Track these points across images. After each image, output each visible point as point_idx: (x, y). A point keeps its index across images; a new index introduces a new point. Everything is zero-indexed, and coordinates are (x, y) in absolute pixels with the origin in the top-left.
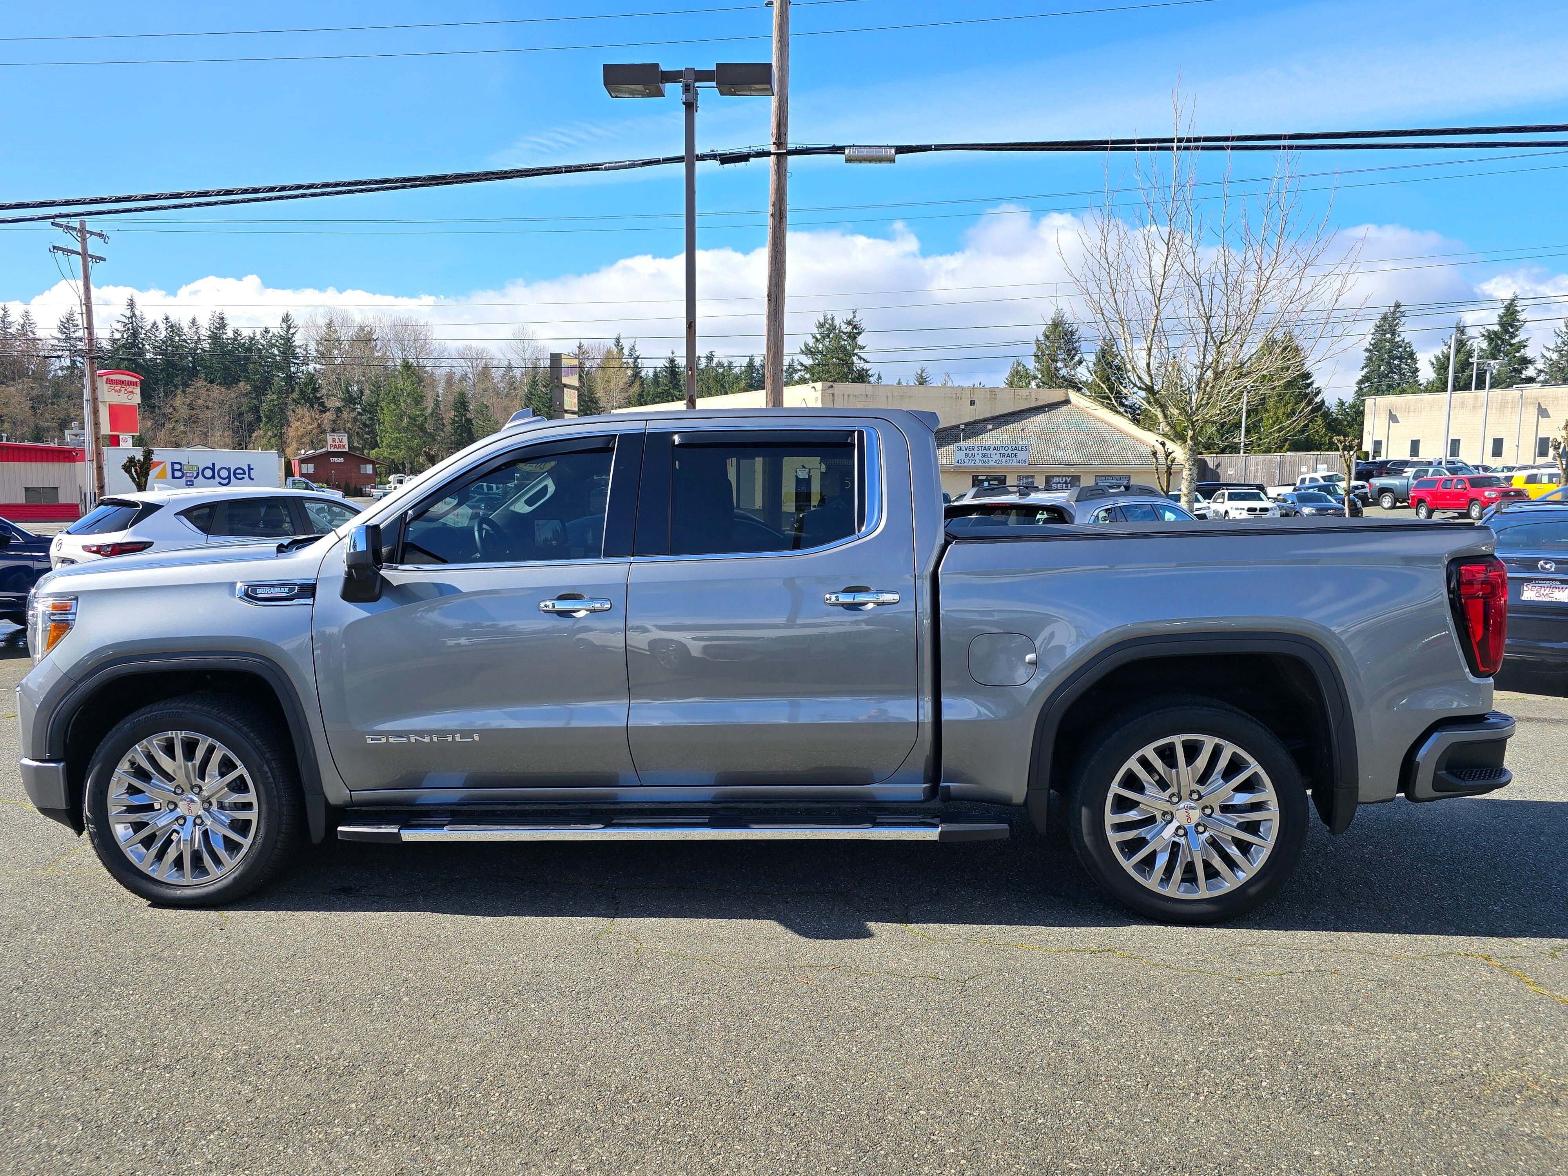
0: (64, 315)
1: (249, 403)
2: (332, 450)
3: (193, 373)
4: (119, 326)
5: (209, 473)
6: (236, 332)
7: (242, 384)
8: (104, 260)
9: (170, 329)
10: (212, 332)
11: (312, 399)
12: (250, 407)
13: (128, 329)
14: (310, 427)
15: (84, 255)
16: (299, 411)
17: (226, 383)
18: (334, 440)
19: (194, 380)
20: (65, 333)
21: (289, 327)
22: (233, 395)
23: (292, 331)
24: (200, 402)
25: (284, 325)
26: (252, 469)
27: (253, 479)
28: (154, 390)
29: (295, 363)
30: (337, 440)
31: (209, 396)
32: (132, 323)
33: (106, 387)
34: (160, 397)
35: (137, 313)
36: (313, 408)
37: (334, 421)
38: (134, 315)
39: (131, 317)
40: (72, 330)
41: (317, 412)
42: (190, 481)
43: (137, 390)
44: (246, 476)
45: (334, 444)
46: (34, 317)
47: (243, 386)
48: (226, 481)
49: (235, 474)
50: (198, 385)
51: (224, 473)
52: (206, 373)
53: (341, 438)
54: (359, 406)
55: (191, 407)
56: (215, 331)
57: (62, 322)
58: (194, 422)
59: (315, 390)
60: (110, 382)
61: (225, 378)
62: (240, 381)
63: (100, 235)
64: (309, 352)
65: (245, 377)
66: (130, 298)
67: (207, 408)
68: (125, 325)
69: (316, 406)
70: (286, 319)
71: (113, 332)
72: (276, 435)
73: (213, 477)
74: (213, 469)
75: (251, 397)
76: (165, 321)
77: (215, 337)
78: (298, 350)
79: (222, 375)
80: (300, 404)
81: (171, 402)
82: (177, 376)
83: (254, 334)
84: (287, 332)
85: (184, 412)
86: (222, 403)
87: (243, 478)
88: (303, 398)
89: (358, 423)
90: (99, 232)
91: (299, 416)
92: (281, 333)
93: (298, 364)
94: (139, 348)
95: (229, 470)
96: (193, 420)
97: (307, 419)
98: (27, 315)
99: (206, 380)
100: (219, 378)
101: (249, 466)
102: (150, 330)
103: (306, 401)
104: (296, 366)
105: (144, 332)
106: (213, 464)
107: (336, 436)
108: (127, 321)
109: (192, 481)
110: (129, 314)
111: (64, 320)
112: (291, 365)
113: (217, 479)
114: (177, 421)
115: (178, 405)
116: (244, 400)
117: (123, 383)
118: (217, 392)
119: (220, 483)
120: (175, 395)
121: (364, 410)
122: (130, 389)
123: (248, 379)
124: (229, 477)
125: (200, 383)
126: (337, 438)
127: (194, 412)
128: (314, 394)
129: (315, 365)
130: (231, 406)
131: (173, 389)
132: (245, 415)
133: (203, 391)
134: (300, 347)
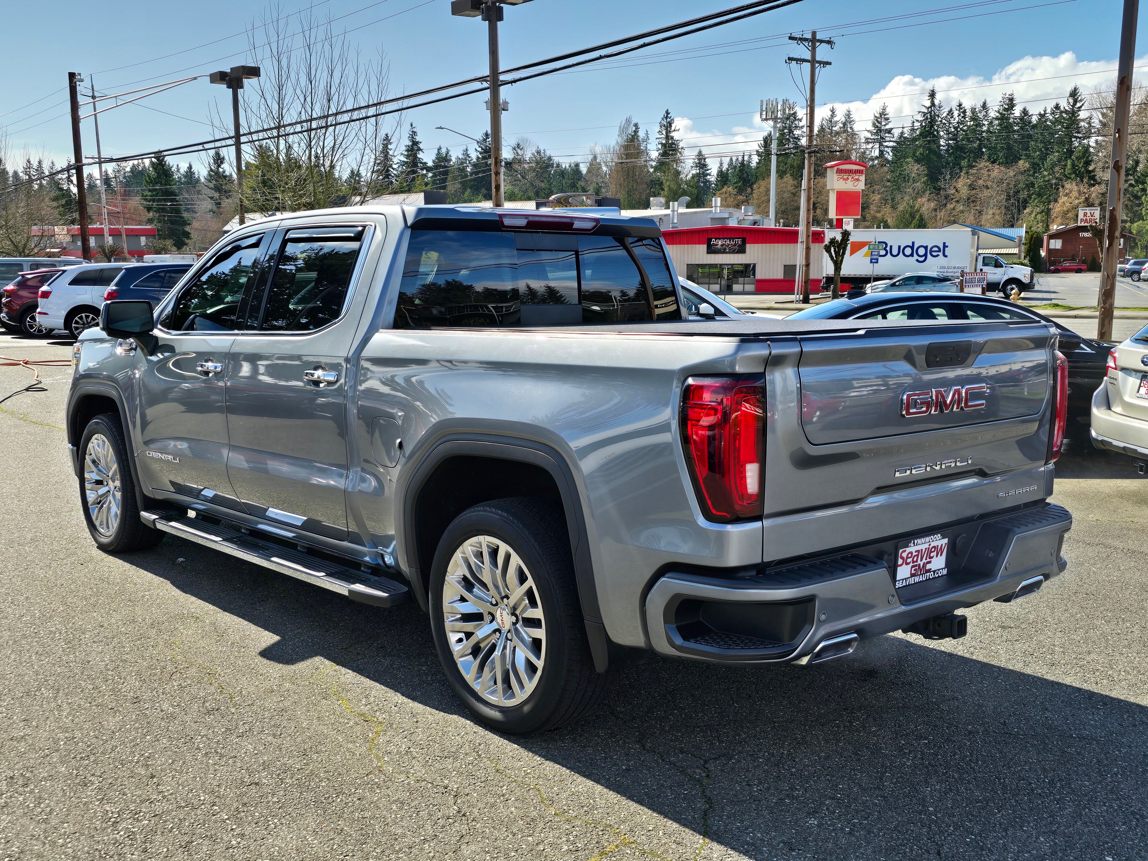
0: (878, 111)
1: (1026, 180)
2: (1083, 224)
3: (978, 154)
4: (920, 118)
5: (908, 251)
6: (1025, 112)
7: (1021, 162)
8: (830, 63)
9: (962, 115)
10: (1001, 114)
11: (1083, 173)
12: (1026, 185)
13: (927, 118)
14: (1077, 201)
15: (813, 62)
16: (1068, 186)
17: (1007, 163)
18: (1085, 215)
19: (978, 160)
20: (877, 127)
21: (1075, 102)
22: (1012, 174)
23: (1078, 105)
24: (981, 182)
25: (1071, 101)
26: (947, 247)
27: (946, 256)
28: (942, 173)
29: (1076, 137)
30: (1089, 215)
31: (989, 176)
32: (930, 112)
33: (836, 176)
34: (946, 180)
35: (937, 102)
36: (1082, 182)
37: (1103, 194)
38: (933, 104)
39: (931, 107)
40: (883, 123)
41: (1086, 186)
42: (874, 259)
43: (863, 178)
44: (941, 254)
45: (1084, 218)
46: (854, 116)
47: (1023, 164)
48: (923, 258)
49: (931, 251)
50: (981, 166)
51: (922, 251)
52: (990, 154)
53: (1092, 212)
54: (1131, 178)
55: (972, 187)
56: (1004, 112)
57: (876, 117)
58: (973, 201)
59: (1088, 163)
60: (840, 171)
61: (1006, 158)
62: (1020, 159)
63: (829, 42)
64: (1093, 125)
65: (1026, 155)
66: (932, 89)
67: (987, 188)
68: (925, 114)
69: (1085, 180)
70: (1074, 94)
71: (914, 122)
72: (1043, 211)
73: (912, 255)
74: (912, 247)
75: (1028, 175)
76: (958, 108)
77: (1003, 118)
78: (1082, 124)
79: (1004, 155)
80: (1070, 178)
81: (955, 184)
82: (964, 158)
83: (1045, 111)
84: (1073, 106)
85: (964, 192)
86: (1001, 181)
87: (938, 255)
88: (1075, 173)
89: (1128, 195)
90: (828, 39)
91: (1067, 191)
92: (1067, 108)
93: (1080, 138)
94: (934, 136)
95: (926, 248)
96: (970, 201)
97: (1075, 194)
98: (848, 115)
99: (989, 160)
100: (1001, 158)
101: (944, 243)
102: (946, 117)
103: (1077, 175)
104: (1078, 140)
105: (940, 119)
106: (913, 243)
107: (1088, 210)
108: (926, 111)
109: (877, 259)
110: (928, 103)
111: (878, 115)
112: (1073, 139)
113: (916, 257)
114: (958, 201)
115: (960, 186)
116: (1020, 177)
117: (850, 171)
118: (997, 171)
119: (917, 260)
120: (959, 177)
121: (1137, 181)
122: (857, 177)
123: (1028, 156)
124: (925, 255)
125: (983, 164)
126: (1088, 212)
127: (974, 192)
128: (1086, 167)
129: (1097, 138)
130: (1008, 184)
131: (958, 171)
132: (1021, 192)
133: (984, 172)
134: (1083, 120)
